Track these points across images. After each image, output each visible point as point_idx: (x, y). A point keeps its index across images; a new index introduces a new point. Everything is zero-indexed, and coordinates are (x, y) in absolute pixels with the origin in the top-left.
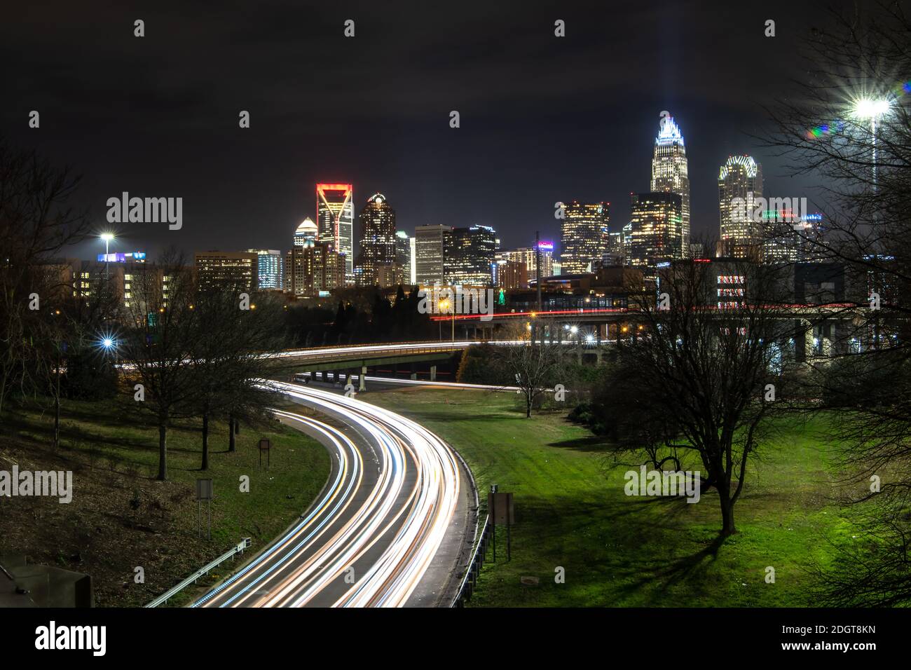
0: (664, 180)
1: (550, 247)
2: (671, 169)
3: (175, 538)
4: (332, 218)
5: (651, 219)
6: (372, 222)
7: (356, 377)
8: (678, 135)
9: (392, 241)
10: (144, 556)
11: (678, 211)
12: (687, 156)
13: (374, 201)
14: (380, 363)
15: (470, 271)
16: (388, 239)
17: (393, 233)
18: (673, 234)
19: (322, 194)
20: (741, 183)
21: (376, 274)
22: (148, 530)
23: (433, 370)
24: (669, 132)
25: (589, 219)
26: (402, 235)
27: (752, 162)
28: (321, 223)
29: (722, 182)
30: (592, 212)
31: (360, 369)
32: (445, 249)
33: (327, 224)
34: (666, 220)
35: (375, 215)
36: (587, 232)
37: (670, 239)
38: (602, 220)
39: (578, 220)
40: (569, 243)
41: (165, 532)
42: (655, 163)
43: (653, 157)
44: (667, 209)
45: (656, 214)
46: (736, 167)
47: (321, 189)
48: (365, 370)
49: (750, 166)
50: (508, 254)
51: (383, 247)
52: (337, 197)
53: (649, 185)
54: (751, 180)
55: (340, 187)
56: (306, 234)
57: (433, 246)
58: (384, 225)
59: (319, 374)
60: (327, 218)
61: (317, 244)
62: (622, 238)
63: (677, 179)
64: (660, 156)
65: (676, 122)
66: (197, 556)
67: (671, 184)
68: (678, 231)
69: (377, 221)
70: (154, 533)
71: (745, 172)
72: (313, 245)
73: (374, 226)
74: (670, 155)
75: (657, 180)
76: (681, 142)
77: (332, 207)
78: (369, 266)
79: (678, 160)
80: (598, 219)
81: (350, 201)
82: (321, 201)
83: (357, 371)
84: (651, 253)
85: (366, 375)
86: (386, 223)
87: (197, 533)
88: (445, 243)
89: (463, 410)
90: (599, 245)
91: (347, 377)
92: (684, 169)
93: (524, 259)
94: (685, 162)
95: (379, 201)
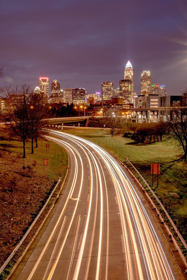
0: (127, 77)
1: (99, 93)
2: (129, 74)
3: (38, 179)
4: (44, 86)
5: (124, 86)
6: (54, 87)
7: (60, 126)
8: (131, 65)
9: (59, 92)
10: (32, 187)
11: (131, 84)
12: (133, 70)
13: (54, 82)
14: (66, 122)
15: (79, 99)
16: (58, 91)
17: (59, 90)
18: (130, 90)
19: (41, 80)
20: (146, 77)
21: (55, 100)
22: (29, 176)
23: (79, 124)
24: (129, 64)
25: (109, 86)
26: (62, 90)
27: (149, 72)
28: (41, 87)
29: (141, 77)
30: (110, 85)
31: (62, 124)
32: (73, 94)
33: (42, 88)
34: (128, 87)
35: (55, 85)
36: (108, 90)
37: (129, 91)
38: (112, 87)
39: (106, 86)
40: (104, 92)
41: (34, 177)
42: (125, 72)
43: (125, 71)
44: (128, 84)
45: (126, 85)
46: (145, 73)
47: (41, 79)
48: (63, 124)
49: (148, 73)
50: (89, 95)
51: (57, 94)
52: (45, 81)
53: (124, 78)
54: (149, 77)
55: (45, 78)
56: (37, 90)
57: (70, 93)
58: (57, 88)
59: (50, 125)
60: (42, 86)
61: (40, 92)
62: (117, 91)
63: (130, 76)
64: (127, 70)
65: (130, 62)
66: (47, 185)
67: (129, 78)
68: (131, 89)
69: (55, 87)
70: (31, 178)
71: (147, 75)
72: (39, 93)
73: (55, 88)
74: (129, 70)
75: (126, 76)
76: (132, 67)
77: (44, 83)
78: (53, 98)
79: (131, 71)
80: (111, 86)
81: (48, 82)
82: (41, 82)
83: (61, 124)
84: (124, 95)
85: (63, 125)
86: (58, 87)
87: (44, 176)
88: (73, 92)
89: (93, 135)
90: (111, 93)
91: (58, 126)
92: (132, 74)
93: (93, 96)
94: (132, 72)
95: (56, 81)
